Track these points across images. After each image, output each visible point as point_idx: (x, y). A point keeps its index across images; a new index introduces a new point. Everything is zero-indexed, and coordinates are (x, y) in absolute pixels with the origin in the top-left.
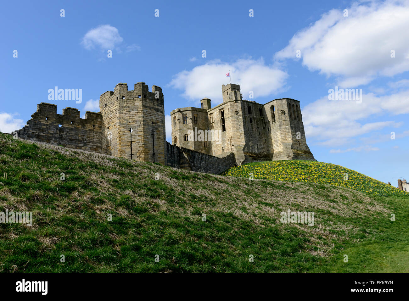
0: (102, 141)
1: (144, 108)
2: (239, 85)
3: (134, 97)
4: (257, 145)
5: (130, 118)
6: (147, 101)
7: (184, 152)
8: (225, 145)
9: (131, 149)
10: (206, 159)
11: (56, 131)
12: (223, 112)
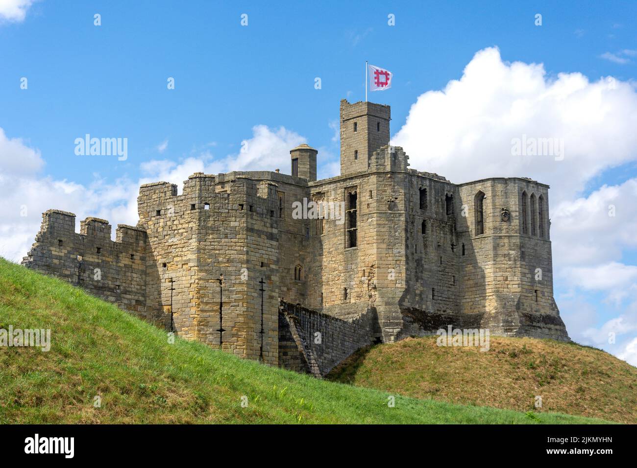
0: (145, 290)
1: (249, 233)
2: (389, 107)
3: (230, 208)
4: (433, 290)
5: (221, 252)
6: (255, 217)
7: (286, 313)
8: (352, 283)
9: (221, 318)
10: (321, 325)
11: (73, 270)
12: (356, 194)
